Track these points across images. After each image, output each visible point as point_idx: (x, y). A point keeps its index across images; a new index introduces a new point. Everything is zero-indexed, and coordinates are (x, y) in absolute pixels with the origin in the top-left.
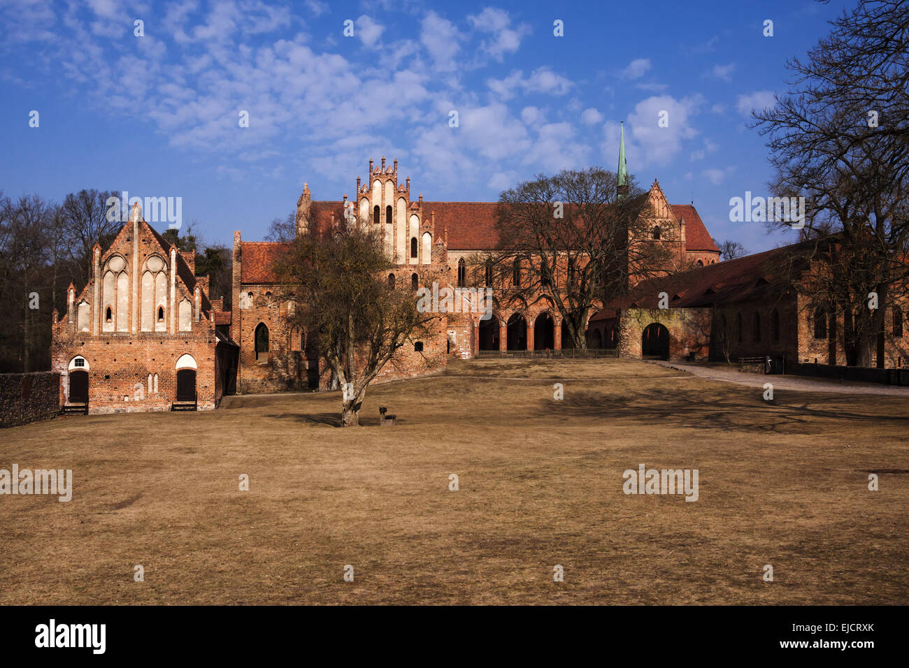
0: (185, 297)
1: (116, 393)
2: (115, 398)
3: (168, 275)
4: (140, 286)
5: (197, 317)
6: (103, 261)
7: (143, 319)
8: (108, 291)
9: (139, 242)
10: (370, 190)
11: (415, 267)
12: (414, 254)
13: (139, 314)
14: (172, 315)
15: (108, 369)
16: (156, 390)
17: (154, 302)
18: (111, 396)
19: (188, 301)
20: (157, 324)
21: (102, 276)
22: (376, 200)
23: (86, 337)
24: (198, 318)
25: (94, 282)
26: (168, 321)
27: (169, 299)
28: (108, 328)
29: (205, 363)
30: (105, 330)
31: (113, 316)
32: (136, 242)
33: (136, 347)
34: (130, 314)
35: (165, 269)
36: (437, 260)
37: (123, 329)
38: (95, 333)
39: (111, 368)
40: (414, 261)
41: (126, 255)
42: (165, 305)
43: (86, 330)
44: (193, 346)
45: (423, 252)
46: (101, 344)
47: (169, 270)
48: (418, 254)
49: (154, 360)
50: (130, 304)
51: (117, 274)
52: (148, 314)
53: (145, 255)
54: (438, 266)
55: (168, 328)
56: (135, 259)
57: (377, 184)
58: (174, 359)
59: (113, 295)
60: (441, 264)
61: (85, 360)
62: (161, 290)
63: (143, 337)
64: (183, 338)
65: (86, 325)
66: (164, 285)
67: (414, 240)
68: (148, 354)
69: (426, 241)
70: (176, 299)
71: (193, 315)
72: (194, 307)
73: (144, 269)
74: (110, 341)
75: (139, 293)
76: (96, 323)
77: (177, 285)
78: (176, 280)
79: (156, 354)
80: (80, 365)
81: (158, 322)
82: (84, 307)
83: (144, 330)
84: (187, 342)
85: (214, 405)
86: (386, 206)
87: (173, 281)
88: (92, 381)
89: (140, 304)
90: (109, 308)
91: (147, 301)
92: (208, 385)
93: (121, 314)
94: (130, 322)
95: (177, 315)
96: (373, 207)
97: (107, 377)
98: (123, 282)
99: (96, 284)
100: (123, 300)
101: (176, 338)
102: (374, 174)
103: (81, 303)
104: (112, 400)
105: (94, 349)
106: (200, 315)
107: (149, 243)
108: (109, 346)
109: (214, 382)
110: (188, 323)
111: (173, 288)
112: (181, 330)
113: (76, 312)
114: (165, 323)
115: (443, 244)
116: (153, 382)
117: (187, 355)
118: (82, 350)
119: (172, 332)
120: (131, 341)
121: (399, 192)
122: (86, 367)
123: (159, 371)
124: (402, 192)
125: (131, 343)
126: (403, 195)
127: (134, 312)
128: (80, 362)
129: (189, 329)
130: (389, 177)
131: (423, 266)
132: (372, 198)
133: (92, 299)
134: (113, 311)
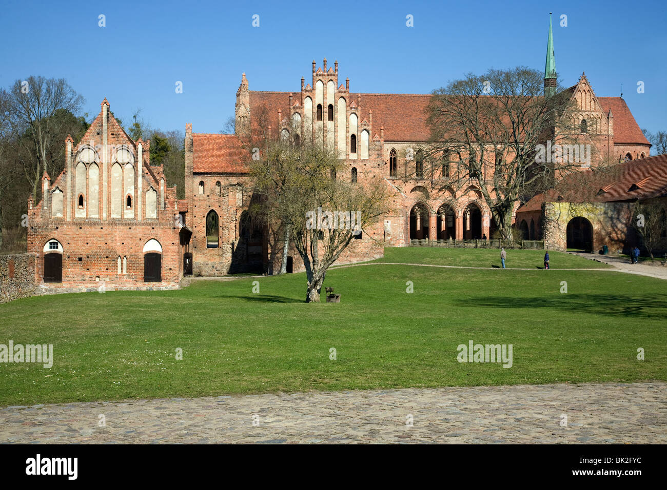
0: (152, 187)
1: (88, 274)
2: (87, 278)
3: (135, 167)
4: (109, 176)
5: (162, 205)
6: (75, 152)
7: (113, 206)
8: (79, 180)
9: (108, 136)
10: (313, 89)
11: (354, 161)
12: (354, 149)
13: (109, 202)
14: (140, 203)
15: (80, 251)
16: (125, 272)
17: (123, 191)
18: (83, 276)
19: (154, 190)
20: (126, 211)
21: (74, 167)
22: (319, 100)
23: (60, 223)
24: (164, 206)
25: (67, 172)
26: (136, 209)
27: (136, 188)
28: (81, 214)
29: (170, 247)
30: (77, 216)
31: (85, 203)
32: (105, 136)
33: (107, 232)
34: (100, 201)
35: (132, 161)
36: (374, 155)
37: (94, 216)
38: (68, 219)
39: (83, 251)
40: (353, 156)
41: (97, 147)
42: (132, 194)
43: (59, 215)
44: (159, 231)
45: (362, 148)
46: (74, 229)
47: (136, 162)
48: (357, 150)
49: (123, 244)
50: (101, 193)
51: (88, 165)
52: (117, 201)
53: (114, 148)
54: (375, 161)
55: (136, 215)
56: (105, 151)
57: (319, 85)
58: (141, 243)
59: (85, 184)
60: (378, 159)
61: (59, 243)
62: (129, 180)
63: (113, 223)
64: (150, 225)
65: (59, 211)
66: (132, 175)
67: (353, 137)
68: (118, 239)
69: (364, 137)
70: (142, 188)
71: (159, 203)
72: (159, 196)
73: (113, 161)
74: (83, 227)
75: (109, 183)
76: (69, 209)
77: (143, 176)
78: (143, 172)
79: (125, 239)
80: (54, 248)
81: (127, 209)
82: (58, 194)
83: (113, 216)
84: (153, 228)
85: (178, 286)
86: (328, 104)
87: (140, 172)
88: (66, 262)
89: (109, 193)
90: (81, 196)
91: (116, 190)
92: (172, 267)
93: (92, 202)
94: (100, 209)
95: (144, 203)
96: (316, 105)
97: (80, 259)
98: (94, 172)
99: (69, 173)
100: (94, 189)
101: (143, 224)
102: (317, 75)
103: (55, 191)
104: (84, 280)
105: (68, 233)
106: (165, 204)
107: (118, 137)
108: (81, 231)
109: (179, 265)
110: (154, 211)
111: (140, 179)
112: (147, 216)
113: (50, 200)
114: (132, 211)
115: (379, 141)
116: (122, 264)
117: (153, 240)
118: (56, 234)
119: (140, 218)
120: (102, 226)
121: (340, 92)
122: (60, 250)
123: (127, 254)
124: (342, 92)
125: (102, 228)
126: (343, 95)
127: (104, 199)
128: (54, 245)
129: (155, 216)
130: (331, 78)
131: (362, 161)
132: (314, 96)
133: (65, 187)
134: (85, 199)
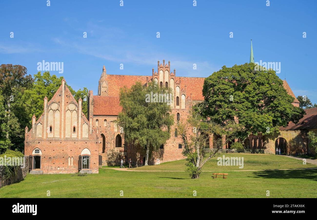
0: (85, 122)
1: (54, 165)
2: (54, 168)
3: (77, 112)
4: (65, 117)
6: (48, 105)
7: (66, 132)
8: (50, 118)
9: (65, 97)
10: (158, 74)
11: (178, 110)
12: (178, 104)
13: (65, 130)
14: (80, 130)
15: (50, 154)
16: (72, 165)
17: (71, 124)
18: (51, 167)
19: (87, 124)
20: (73, 134)
21: (48, 112)
22: (161, 79)
23: (40, 140)
24: (91, 132)
25: (44, 114)
26: (78, 133)
27: (78, 123)
28: (51, 135)
29: (94, 152)
30: (49, 136)
31: (53, 130)
32: (63, 97)
33: (63, 145)
34: (60, 129)
35: (76, 109)
36: (188, 107)
37: (57, 136)
38: (45, 138)
39: (52, 154)
40: (178, 107)
41: (59, 102)
42: (76, 126)
43: (40, 136)
44: (89, 144)
45: (182, 104)
46: (48, 143)
47: (78, 110)
48: (179, 104)
49: (71, 150)
50: (61, 125)
51: (54, 111)
52: (69, 129)
53: (67, 103)
54: (188, 110)
55: (78, 136)
56: (63, 104)
57: (161, 72)
58: (80, 150)
59: (53, 121)
60: (190, 109)
61: (40, 150)
62: (74, 119)
63: (67, 140)
64: (85, 141)
65: (40, 134)
66: (76, 116)
67: (178, 98)
68: (69, 148)
69: (183, 98)
70: (81, 123)
71: (89, 130)
72: (89, 127)
73: (67, 109)
74: (51, 142)
75: (65, 120)
76: (45, 133)
77: (82, 117)
78: (81, 114)
79: (72, 148)
80: (37, 153)
81: (73, 133)
82: (40, 125)
83: (66, 137)
84: (86, 143)
85: (98, 172)
86: (165, 82)
87: (80, 115)
88: (43, 160)
89: (65, 125)
90: (51, 127)
91: (68, 123)
92: (95, 163)
93: (56, 129)
94: (60, 133)
95: (82, 130)
96: (160, 82)
97: (50, 158)
98: (57, 114)
99: (45, 115)
100: (57, 123)
101: (81, 141)
102: (160, 67)
103: (38, 124)
104: (52, 169)
105: (44, 145)
106: (92, 130)
107: (69, 97)
108: (51, 144)
109: (98, 161)
110: (87, 134)
111: (80, 118)
112: (83, 137)
113: (36, 128)
114: (76, 134)
115: (190, 100)
116: (71, 161)
117: (86, 148)
118: (38, 146)
119: (80, 138)
120: (61, 142)
121: (171, 76)
122: (40, 154)
123: (73, 156)
124: (172, 76)
125: (61, 143)
126: (173, 77)
127: (62, 128)
128: (37, 151)
129: (87, 137)
130: (167, 69)
131: (182, 110)
132: (159, 78)
133: (43, 122)
134: (53, 128)
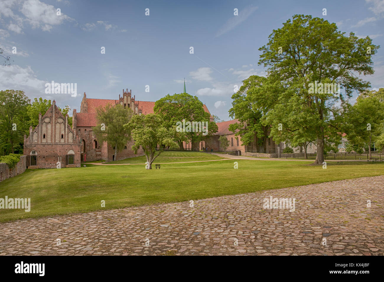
0: (71, 131)
1: (47, 162)
2: (47, 164)
3: (65, 124)
4: (55, 127)
5: (75, 138)
6: (42, 119)
8: (44, 128)
9: (55, 113)
10: (123, 99)
13: (55, 137)
14: (66, 137)
15: (44, 154)
16: (61, 161)
17: (60, 133)
18: (45, 163)
21: (42, 124)
23: (36, 144)
27: (65, 132)
28: (44, 141)
29: (77, 152)
31: (46, 137)
33: (54, 147)
35: (64, 122)
37: (49, 141)
38: (40, 143)
41: (50, 117)
42: (64, 134)
43: (36, 141)
44: (73, 147)
46: (42, 146)
47: (65, 122)
50: (52, 133)
51: (47, 123)
52: (58, 136)
53: (57, 117)
56: (54, 118)
57: (125, 97)
58: (67, 151)
59: (46, 130)
61: (36, 152)
62: (63, 129)
63: (56, 144)
64: (70, 144)
66: (63, 127)
68: (58, 150)
70: (68, 132)
71: (73, 137)
72: (73, 134)
73: (56, 122)
74: (45, 145)
75: (55, 130)
76: (40, 139)
78: (68, 126)
79: (61, 150)
81: (62, 139)
82: (36, 134)
83: (57, 142)
84: (71, 146)
85: (80, 166)
86: (128, 104)
88: (38, 158)
89: (55, 133)
90: (44, 134)
91: (58, 132)
92: (78, 160)
93: (48, 137)
94: (52, 140)
95: (68, 137)
96: (124, 104)
97: (44, 157)
98: (49, 126)
99: (40, 126)
100: (49, 132)
101: (67, 144)
102: (124, 94)
103: (34, 133)
105: (39, 148)
107: (58, 113)
108: (44, 147)
109: (80, 159)
111: (67, 128)
112: (69, 142)
113: (33, 136)
114: (64, 140)
116: (60, 159)
117: (71, 150)
118: (35, 148)
119: (66, 142)
120: (52, 145)
122: (36, 154)
123: (62, 155)
126: (133, 101)
127: (53, 136)
128: (34, 152)
129: (72, 141)
130: (129, 95)
132: (124, 101)
133: (38, 131)
134: (46, 136)
